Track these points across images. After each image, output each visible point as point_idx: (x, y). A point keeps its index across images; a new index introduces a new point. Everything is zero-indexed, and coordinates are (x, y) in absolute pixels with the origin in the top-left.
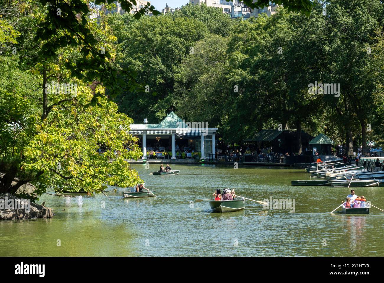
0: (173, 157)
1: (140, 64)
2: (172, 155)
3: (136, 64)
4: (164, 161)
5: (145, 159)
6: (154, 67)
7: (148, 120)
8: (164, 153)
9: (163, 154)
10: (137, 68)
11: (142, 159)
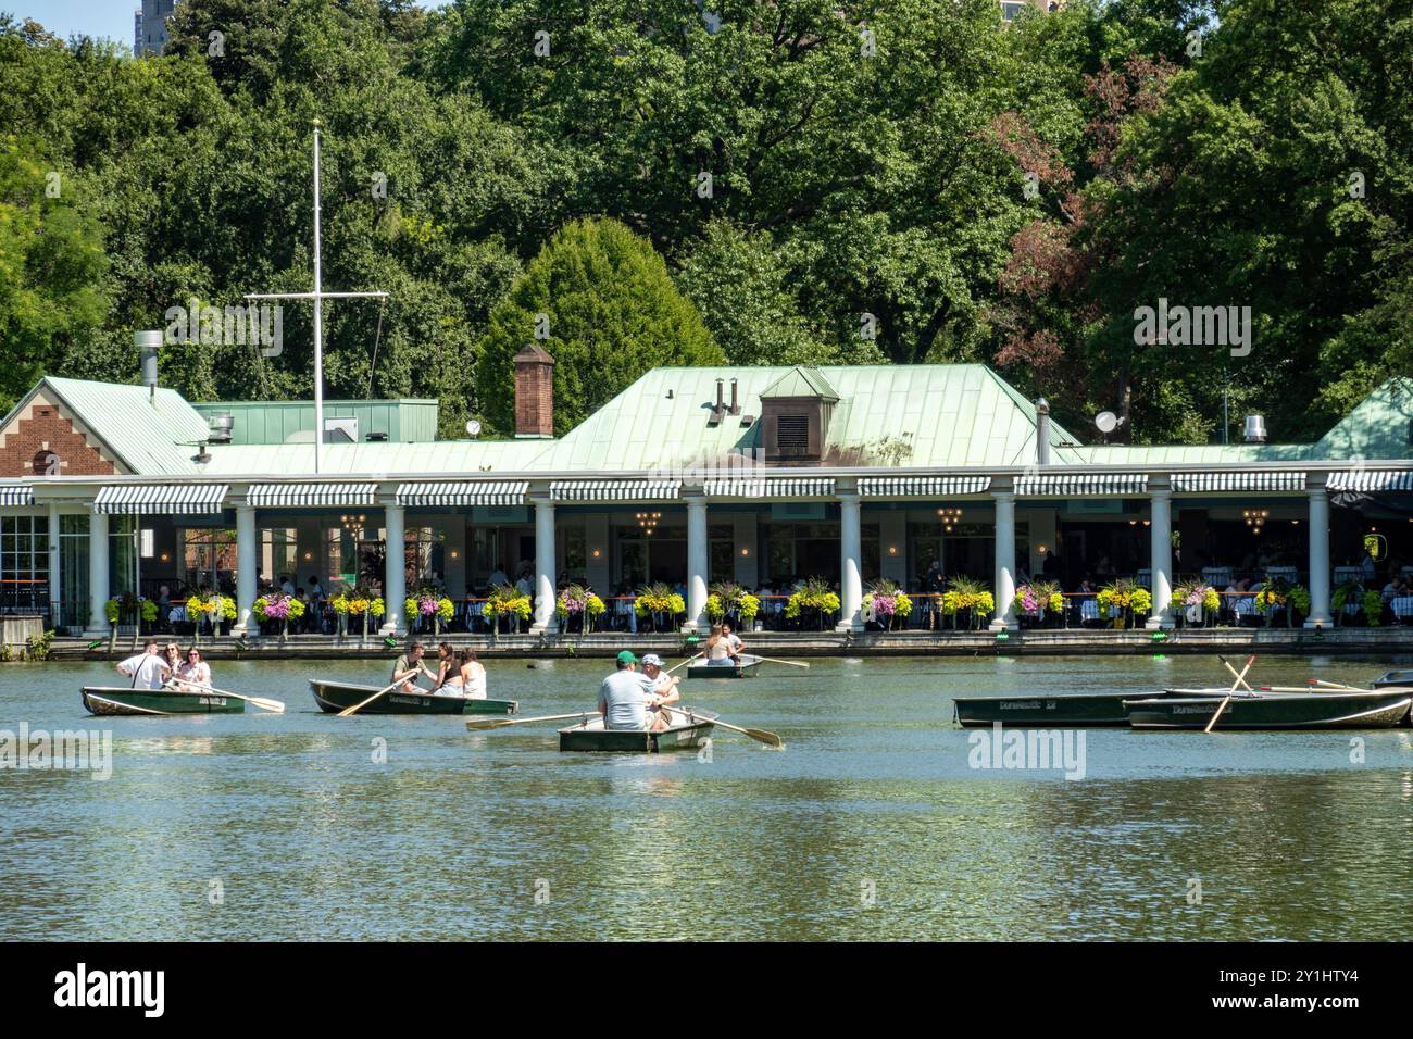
0: (1319, 619)
1: (1251, 123)
2: (1309, 609)
3: (1227, 124)
4: (1264, 638)
5: (1161, 630)
6: (1315, 138)
7: (1268, 423)
8: (1266, 597)
9: (1263, 598)
10: (1233, 147)
11: (1149, 626)
